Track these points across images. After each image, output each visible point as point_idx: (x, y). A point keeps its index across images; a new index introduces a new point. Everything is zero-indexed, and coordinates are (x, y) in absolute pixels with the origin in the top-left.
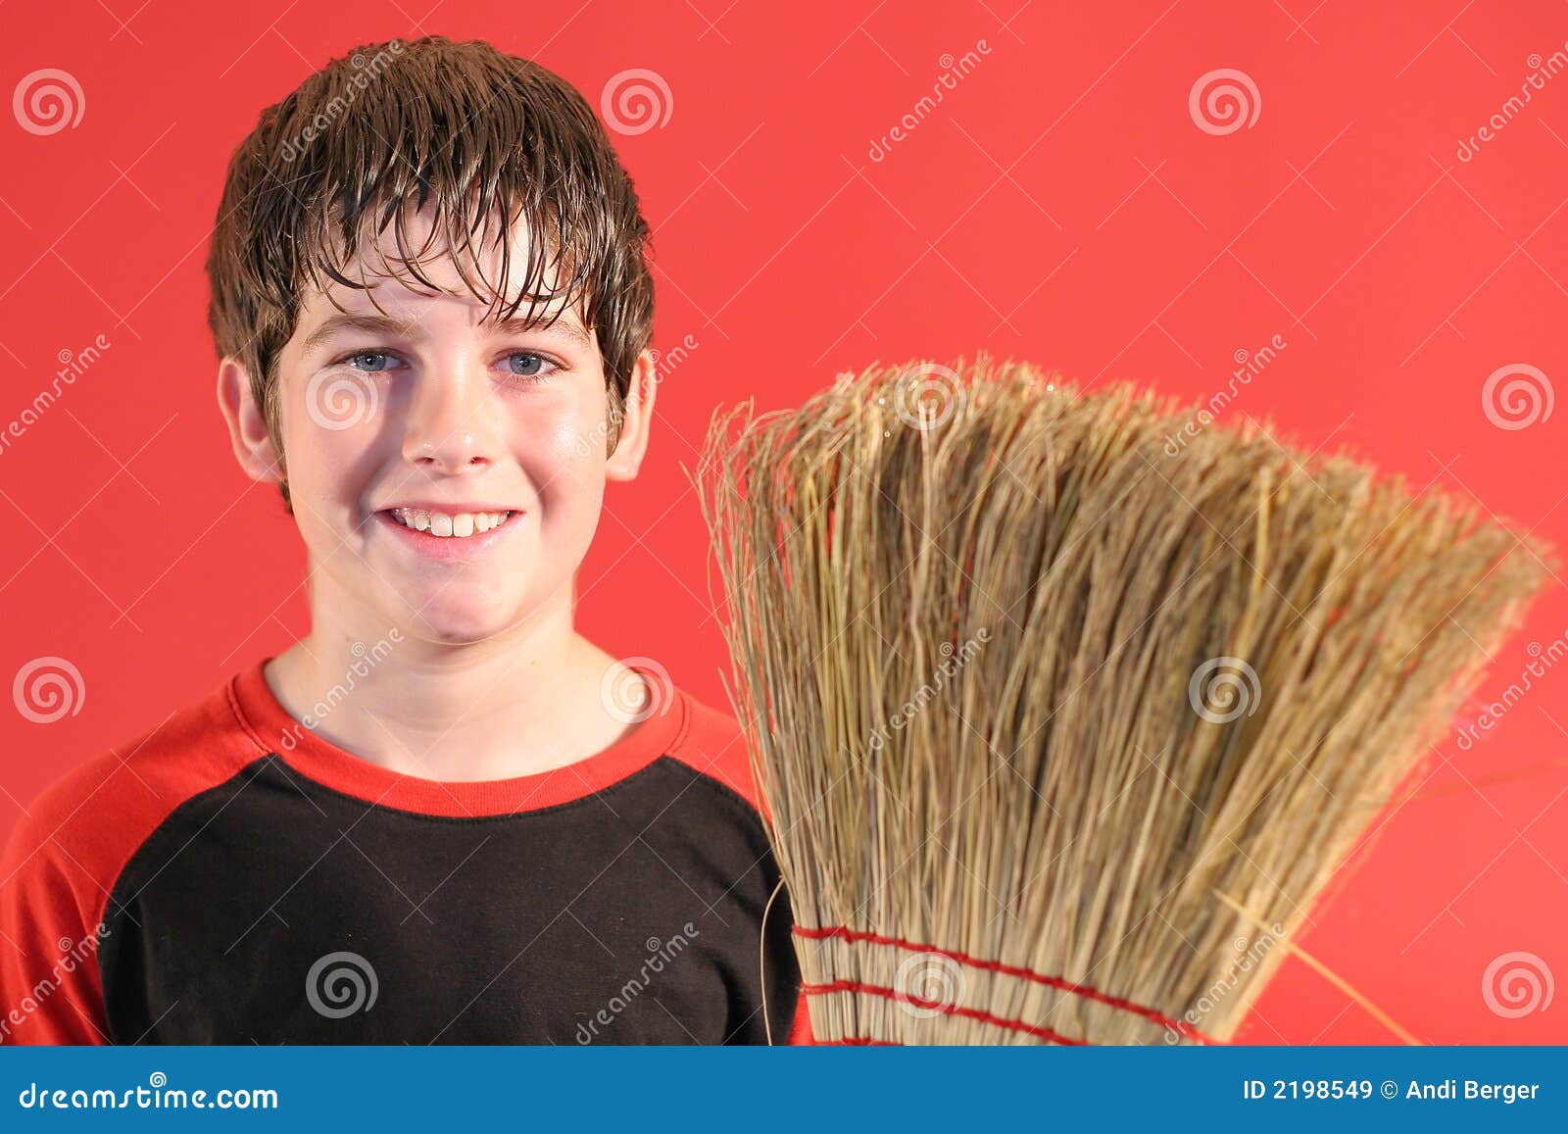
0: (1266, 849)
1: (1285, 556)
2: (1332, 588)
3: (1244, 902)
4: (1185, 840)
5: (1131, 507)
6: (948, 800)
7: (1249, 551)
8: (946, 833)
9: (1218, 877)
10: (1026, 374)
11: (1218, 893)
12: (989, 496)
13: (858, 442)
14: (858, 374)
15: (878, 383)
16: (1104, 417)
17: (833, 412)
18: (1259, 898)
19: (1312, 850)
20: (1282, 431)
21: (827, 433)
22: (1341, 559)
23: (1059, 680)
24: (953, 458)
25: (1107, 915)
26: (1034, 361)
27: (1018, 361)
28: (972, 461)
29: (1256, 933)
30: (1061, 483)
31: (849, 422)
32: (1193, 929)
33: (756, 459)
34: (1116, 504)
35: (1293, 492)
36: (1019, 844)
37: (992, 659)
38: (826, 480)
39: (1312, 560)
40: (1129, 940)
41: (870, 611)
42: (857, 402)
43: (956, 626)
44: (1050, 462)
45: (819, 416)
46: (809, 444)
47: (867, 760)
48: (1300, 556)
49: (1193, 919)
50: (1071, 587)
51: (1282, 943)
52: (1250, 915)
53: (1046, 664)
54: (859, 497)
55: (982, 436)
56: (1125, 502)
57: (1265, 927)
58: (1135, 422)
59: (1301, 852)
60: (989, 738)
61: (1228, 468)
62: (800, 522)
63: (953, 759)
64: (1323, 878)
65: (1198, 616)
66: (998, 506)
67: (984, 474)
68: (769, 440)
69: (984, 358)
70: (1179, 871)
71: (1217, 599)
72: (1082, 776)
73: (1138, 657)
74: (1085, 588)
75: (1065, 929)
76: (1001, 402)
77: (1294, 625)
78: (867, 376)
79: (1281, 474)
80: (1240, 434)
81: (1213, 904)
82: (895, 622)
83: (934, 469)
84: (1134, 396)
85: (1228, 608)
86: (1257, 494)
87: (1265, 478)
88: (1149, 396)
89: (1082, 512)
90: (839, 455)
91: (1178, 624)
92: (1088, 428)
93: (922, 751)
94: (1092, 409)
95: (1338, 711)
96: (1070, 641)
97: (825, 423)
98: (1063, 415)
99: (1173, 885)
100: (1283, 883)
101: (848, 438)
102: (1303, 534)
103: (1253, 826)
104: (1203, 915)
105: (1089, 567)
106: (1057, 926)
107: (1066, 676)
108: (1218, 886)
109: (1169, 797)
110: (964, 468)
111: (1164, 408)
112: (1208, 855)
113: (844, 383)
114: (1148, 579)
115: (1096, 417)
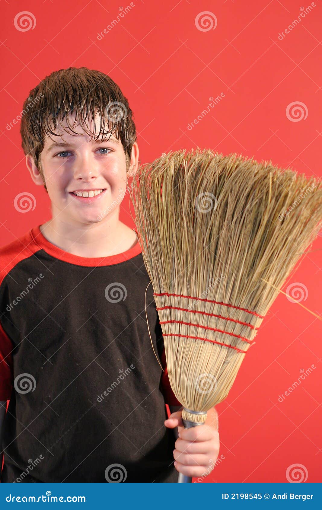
0: (273, 267)
1: (276, 194)
2: (288, 201)
3: (268, 281)
4: (253, 265)
5: (237, 183)
6: (193, 258)
7: (267, 193)
8: (193, 267)
9: (262, 274)
10: (209, 152)
11: (261, 279)
12: (202, 182)
13: (168, 169)
14: (167, 153)
15: (172, 156)
16: (230, 162)
17: (161, 163)
18: (272, 279)
19: (284, 267)
20: (274, 164)
21: (160, 168)
22: (290, 194)
23: (220, 228)
24: (192, 173)
25: (234, 286)
26: (211, 148)
27: (207, 149)
28: (197, 174)
29: (272, 287)
30: (220, 179)
31: (165, 165)
32: (255, 288)
33: (142, 175)
34: (234, 183)
35: (278, 178)
36: (211, 269)
37: (203, 223)
38: (160, 180)
39: (283, 195)
40: (240, 291)
41: (172, 211)
42: (168, 160)
43: (194, 215)
44: (217, 173)
45: (158, 164)
46: (155, 171)
47: (172, 250)
48: (280, 194)
49: (256, 285)
50: (223, 204)
51: (278, 291)
52: (270, 284)
53: (217, 224)
54: (169, 184)
55: (199, 168)
56: (236, 183)
57: (274, 286)
58: (237, 163)
59: (282, 268)
60: (203, 242)
61: (262, 173)
62: (154, 191)
63: (194, 248)
64: (287, 274)
65: (255, 210)
66: (204, 185)
67: (200, 177)
68: (145, 171)
69: (198, 148)
70: (252, 274)
71: (259, 206)
72: (227, 251)
73: (240, 221)
74: (226, 204)
75: (223, 290)
76: (204, 159)
77: (279, 211)
78: (170, 154)
79: (274, 174)
80: (264, 165)
81: (260, 281)
82: (179, 215)
83: (187, 176)
84: (237, 156)
85: (262, 208)
86: (269, 178)
87: (271, 175)
88: (241, 156)
89: (225, 185)
90: (163, 173)
91: (250, 212)
92: (226, 164)
93: (185, 247)
94: (226, 160)
95: (290, 232)
96: (223, 218)
97: (159, 166)
98: (219, 161)
99: (250, 277)
100: (278, 275)
101: (165, 169)
102: (280, 188)
103: (270, 261)
104: (258, 284)
105: (227, 199)
106: (221, 289)
107: (222, 226)
108: (261, 277)
109: (249, 255)
110: (195, 176)
111: (244, 159)
112: (259, 269)
113: (164, 155)
114: (242, 201)
115: (228, 161)
